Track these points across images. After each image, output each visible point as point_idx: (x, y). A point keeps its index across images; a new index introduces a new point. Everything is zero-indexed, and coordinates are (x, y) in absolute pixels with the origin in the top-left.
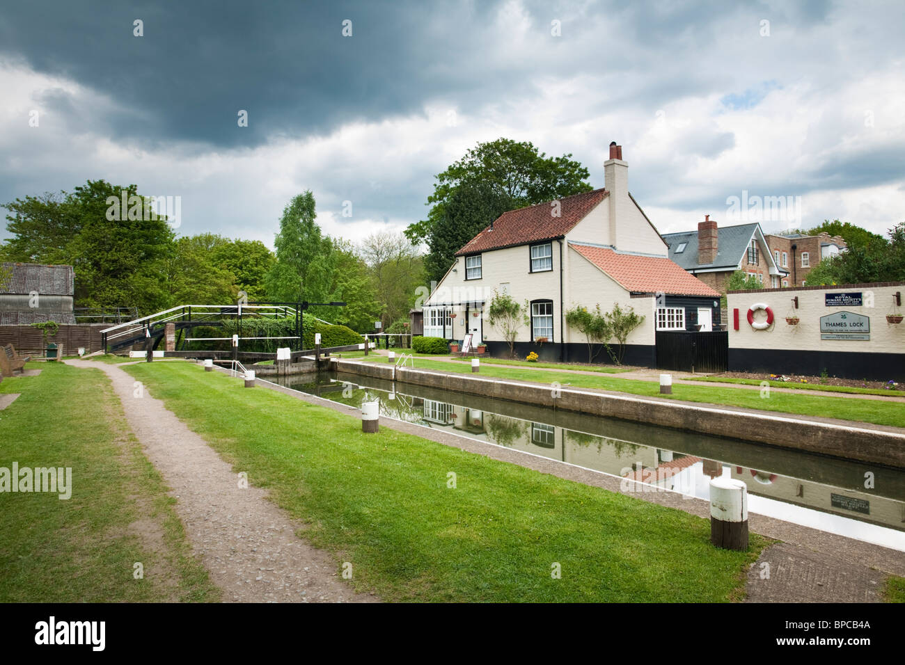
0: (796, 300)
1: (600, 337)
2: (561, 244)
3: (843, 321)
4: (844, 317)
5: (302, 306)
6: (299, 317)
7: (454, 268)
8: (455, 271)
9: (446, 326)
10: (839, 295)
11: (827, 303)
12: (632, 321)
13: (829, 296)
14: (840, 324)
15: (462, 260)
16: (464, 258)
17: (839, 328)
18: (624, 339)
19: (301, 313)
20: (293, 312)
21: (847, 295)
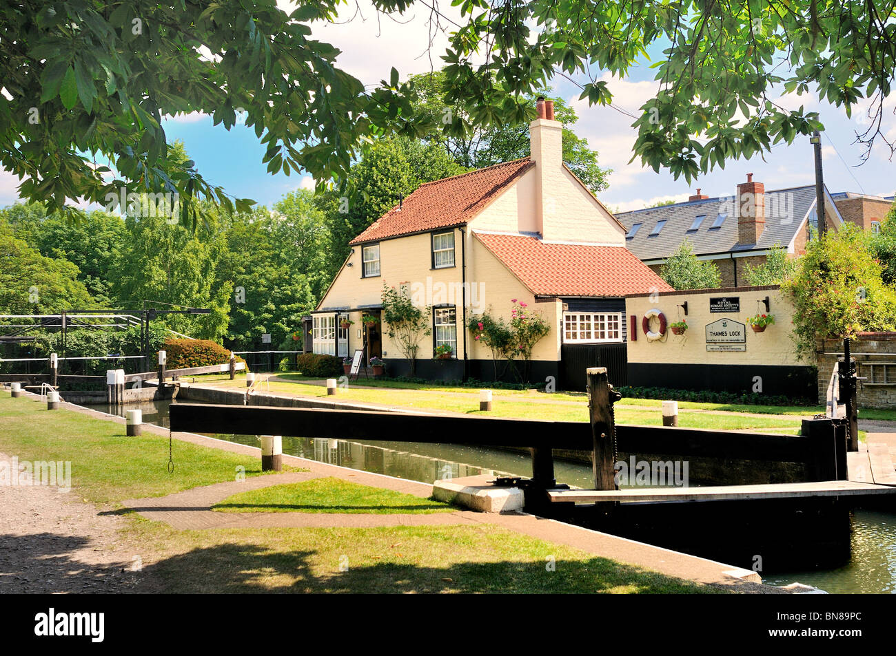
0: (685, 306)
1: (505, 351)
2: (463, 233)
3: (724, 329)
4: (725, 325)
5: (148, 315)
6: (145, 329)
7: (349, 262)
8: (350, 265)
9: (339, 340)
10: (721, 300)
11: (711, 309)
12: (538, 330)
13: (713, 301)
14: (721, 334)
15: (358, 249)
16: (360, 247)
17: (721, 338)
18: (530, 354)
19: (147, 323)
20: (137, 321)
21: (728, 299)
